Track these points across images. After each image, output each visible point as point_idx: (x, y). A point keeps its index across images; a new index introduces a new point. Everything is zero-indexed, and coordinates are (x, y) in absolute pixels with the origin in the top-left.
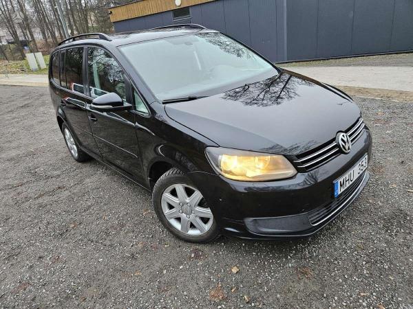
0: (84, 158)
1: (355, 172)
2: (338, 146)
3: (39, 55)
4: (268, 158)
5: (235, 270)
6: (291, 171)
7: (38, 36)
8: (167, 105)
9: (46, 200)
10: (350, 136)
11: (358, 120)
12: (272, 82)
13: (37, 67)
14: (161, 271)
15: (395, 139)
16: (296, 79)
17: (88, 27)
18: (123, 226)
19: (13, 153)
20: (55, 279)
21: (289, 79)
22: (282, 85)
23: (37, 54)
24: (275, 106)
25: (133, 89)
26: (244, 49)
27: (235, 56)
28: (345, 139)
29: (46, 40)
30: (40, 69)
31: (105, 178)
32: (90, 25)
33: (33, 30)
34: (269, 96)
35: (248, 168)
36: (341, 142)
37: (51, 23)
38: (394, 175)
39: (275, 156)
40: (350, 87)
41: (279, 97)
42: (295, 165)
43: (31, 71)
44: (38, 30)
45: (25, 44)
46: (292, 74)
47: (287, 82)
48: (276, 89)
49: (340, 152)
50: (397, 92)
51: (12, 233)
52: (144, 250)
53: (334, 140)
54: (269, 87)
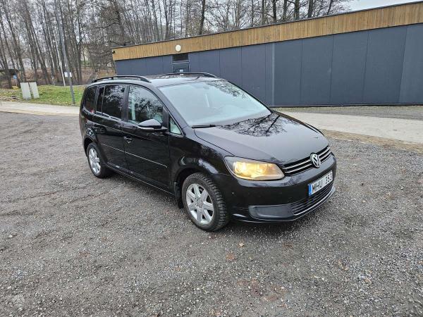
0: (106, 174)
1: (323, 182)
2: (311, 162)
3: (34, 85)
4: (266, 165)
5: (241, 245)
6: (281, 175)
7: (28, 66)
8: (196, 129)
9: (80, 203)
10: (320, 157)
11: (326, 148)
12: (263, 120)
13: (30, 96)
14: (188, 245)
15: (359, 169)
16: (284, 119)
17: (80, 61)
18: (151, 220)
19: (35, 170)
20: (107, 250)
21: (277, 118)
22: (270, 123)
23: (32, 84)
24: (265, 137)
25: (170, 117)
26: (240, 91)
27: (232, 95)
28: (316, 158)
29: (36, 70)
30: (33, 98)
31: (126, 189)
32: (82, 59)
33: (23, 60)
34: (260, 130)
35: (253, 171)
36: (313, 160)
37: (43, 55)
38: (355, 193)
39: (270, 165)
40: (328, 131)
41: (267, 131)
42: (283, 171)
43: (24, 100)
44: (29, 60)
45: (13, 73)
46: (280, 115)
47: (275, 121)
48: (266, 125)
49: (313, 166)
50: (365, 136)
51: (60, 225)
52: (172, 234)
53: (308, 158)
54: (259, 124)
